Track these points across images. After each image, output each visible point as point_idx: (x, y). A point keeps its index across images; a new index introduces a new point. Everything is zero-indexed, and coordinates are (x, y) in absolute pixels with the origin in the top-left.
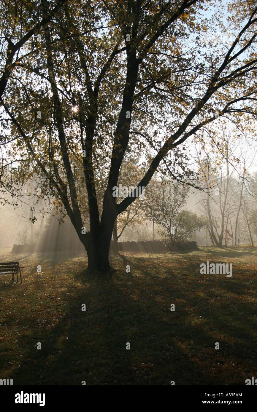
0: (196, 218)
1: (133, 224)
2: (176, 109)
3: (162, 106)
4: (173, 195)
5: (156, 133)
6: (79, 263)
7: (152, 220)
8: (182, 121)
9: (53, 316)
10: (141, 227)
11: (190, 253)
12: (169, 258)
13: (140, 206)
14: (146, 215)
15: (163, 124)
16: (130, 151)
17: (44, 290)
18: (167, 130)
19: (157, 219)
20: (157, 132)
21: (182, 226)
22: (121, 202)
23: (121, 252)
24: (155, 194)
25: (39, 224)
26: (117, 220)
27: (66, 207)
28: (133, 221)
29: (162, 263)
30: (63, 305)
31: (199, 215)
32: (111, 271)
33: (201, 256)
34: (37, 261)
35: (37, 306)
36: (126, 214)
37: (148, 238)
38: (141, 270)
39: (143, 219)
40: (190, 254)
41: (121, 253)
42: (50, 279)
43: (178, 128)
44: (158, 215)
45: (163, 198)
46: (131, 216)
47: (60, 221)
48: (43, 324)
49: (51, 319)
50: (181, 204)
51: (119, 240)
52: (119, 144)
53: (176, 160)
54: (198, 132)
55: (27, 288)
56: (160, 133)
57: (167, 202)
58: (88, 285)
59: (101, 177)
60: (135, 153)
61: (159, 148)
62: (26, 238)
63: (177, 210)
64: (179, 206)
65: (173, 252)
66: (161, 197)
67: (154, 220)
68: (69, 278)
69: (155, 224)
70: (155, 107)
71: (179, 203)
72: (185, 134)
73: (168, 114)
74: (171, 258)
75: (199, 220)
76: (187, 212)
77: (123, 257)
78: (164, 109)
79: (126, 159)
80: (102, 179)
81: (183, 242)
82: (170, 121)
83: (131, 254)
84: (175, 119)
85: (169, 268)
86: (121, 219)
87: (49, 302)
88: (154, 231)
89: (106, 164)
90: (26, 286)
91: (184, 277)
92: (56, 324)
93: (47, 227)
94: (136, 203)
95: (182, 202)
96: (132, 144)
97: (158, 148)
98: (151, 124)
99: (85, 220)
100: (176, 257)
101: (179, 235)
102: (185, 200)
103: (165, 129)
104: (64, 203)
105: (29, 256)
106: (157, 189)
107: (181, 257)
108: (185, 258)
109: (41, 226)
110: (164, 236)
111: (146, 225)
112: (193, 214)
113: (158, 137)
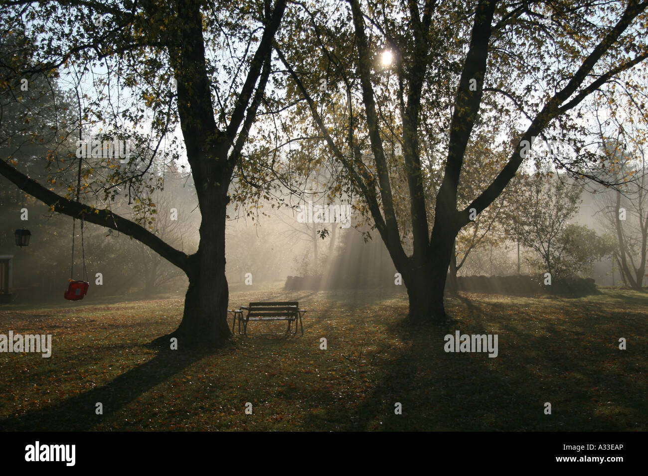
0: (594, 239)
1: (484, 247)
2: (564, 49)
3: (539, 43)
4: (554, 199)
5: (528, 89)
6: (393, 308)
7: (516, 240)
8: (575, 68)
9: (355, 388)
10: (496, 252)
11: (582, 298)
12: (546, 304)
13: (496, 217)
14: (507, 231)
15: (540, 75)
16: (480, 123)
17: (339, 348)
18: (548, 84)
19: (525, 239)
20: (531, 88)
21: (569, 252)
22: (464, 209)
23: (462, 292)
24: (522, 196)
25: (327, 244)
26: (456, 239)
27: (373, 215)
28: (483, 242)
29: (534, 312)
30: (371, 372)
31: (599, 233)
32: (448, 322)
33: (603, 304)
34: (326, 303)
35: (330, 371)
36: (471, 230)
37: (509, 272)
38: (499, 322)
39: (500, 238)
40: (584, 299)
41: (462, 294)
42: (347, 332)
43: (568, 81)
44: (527, 232)
45: (537, 203)
46: (481, 233)
47: (366, 237)
48: (340, 399)
49: (352, 392)
50: (568, 214)
51: (458, 274)
52: (466, 108)
53: (564, 135)
54: (604, 87)
55: (311, 343)
56: (536, 90)
57: (543, 211)
58: (411, 343)
59: (430, 167)
60: (490, 127)
61: (535, 115)
62: (307, 266)
63: (560, 223)
64: (565, 216)
65: (552, 296)
66: (533, 202)
67: (519, 240)
68: (377, 331)
69: (521, 247)
70: (528, 45)
71: (565, 211)
72: (581, 92)
73: (551, 57)
74: (549, 305)
75: (600, 243)
76: (578, 227)
77: (466, 300)
78: (543, 48)
79: (474, 138)
80: (431, 171)
81: (571, 278)
82: (554, 68)
83: (479, 297)
84: (563, 65)
85: (548, 321)
86: (462, 238)
87: (348, 367)
88: (519, 259)
89: (438, 146)
90: (309, 340)
91: (576, 337)
92: (361, 401)
93: (340, 248)
94: (489, 212)
95: (570, 210)
96: (483, 111)
97: (532, 115)
98: (518, 76)
99: (404, 237)
100: (558, 303)
101: (564, 268)
102: (576, 208)
103: (544, 83)
104: (371, 209)
105: (311, 294)
106: (525, 188)
107: (568, 304)
108: (574, 305)
109: (330, 248)
110: (538, 267)
111: (506, 248)
112: (589, 231)
113: (533, 96)
